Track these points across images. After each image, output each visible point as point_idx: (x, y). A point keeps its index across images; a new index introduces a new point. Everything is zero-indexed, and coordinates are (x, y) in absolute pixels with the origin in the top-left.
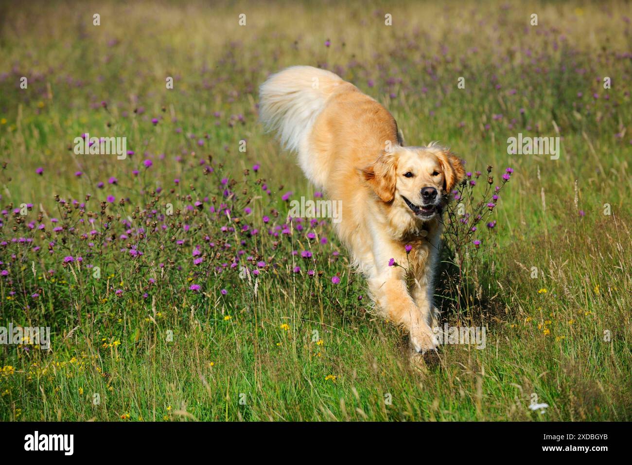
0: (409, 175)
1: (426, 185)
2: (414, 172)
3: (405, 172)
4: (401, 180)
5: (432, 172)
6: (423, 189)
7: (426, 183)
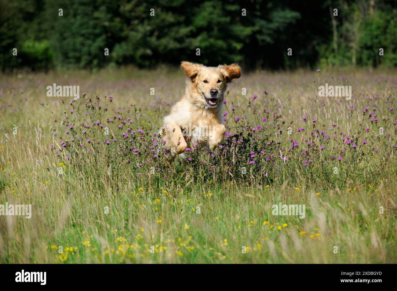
0: (206, 82)
1: (213, 88)
2: (208, 80)
3: (204, 79)
4: (202, 83)
5: (217, 81)
6: (211, 90)
7: (213, 87)
